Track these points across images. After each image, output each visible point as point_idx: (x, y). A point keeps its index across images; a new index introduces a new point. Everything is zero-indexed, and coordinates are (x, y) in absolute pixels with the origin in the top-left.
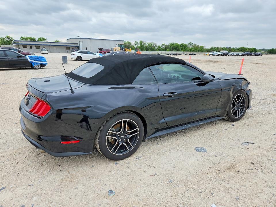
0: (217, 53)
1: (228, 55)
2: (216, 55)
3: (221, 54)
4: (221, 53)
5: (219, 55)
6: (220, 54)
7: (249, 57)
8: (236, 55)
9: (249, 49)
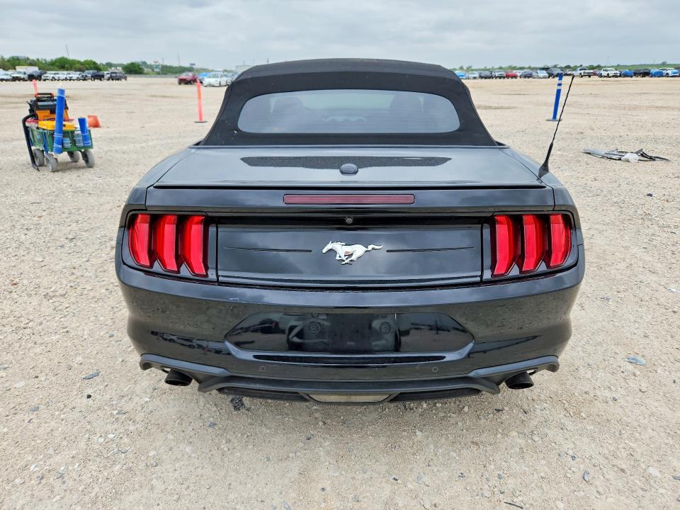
0: (7, 75)
1: (45, 80)
2: (7, 80)
3: (22, 76)
4: (19, 73)
5: (15, 79)
6: (17, 77)
7: (97, 81)
8: (66, 79)
9: (79, 62)
